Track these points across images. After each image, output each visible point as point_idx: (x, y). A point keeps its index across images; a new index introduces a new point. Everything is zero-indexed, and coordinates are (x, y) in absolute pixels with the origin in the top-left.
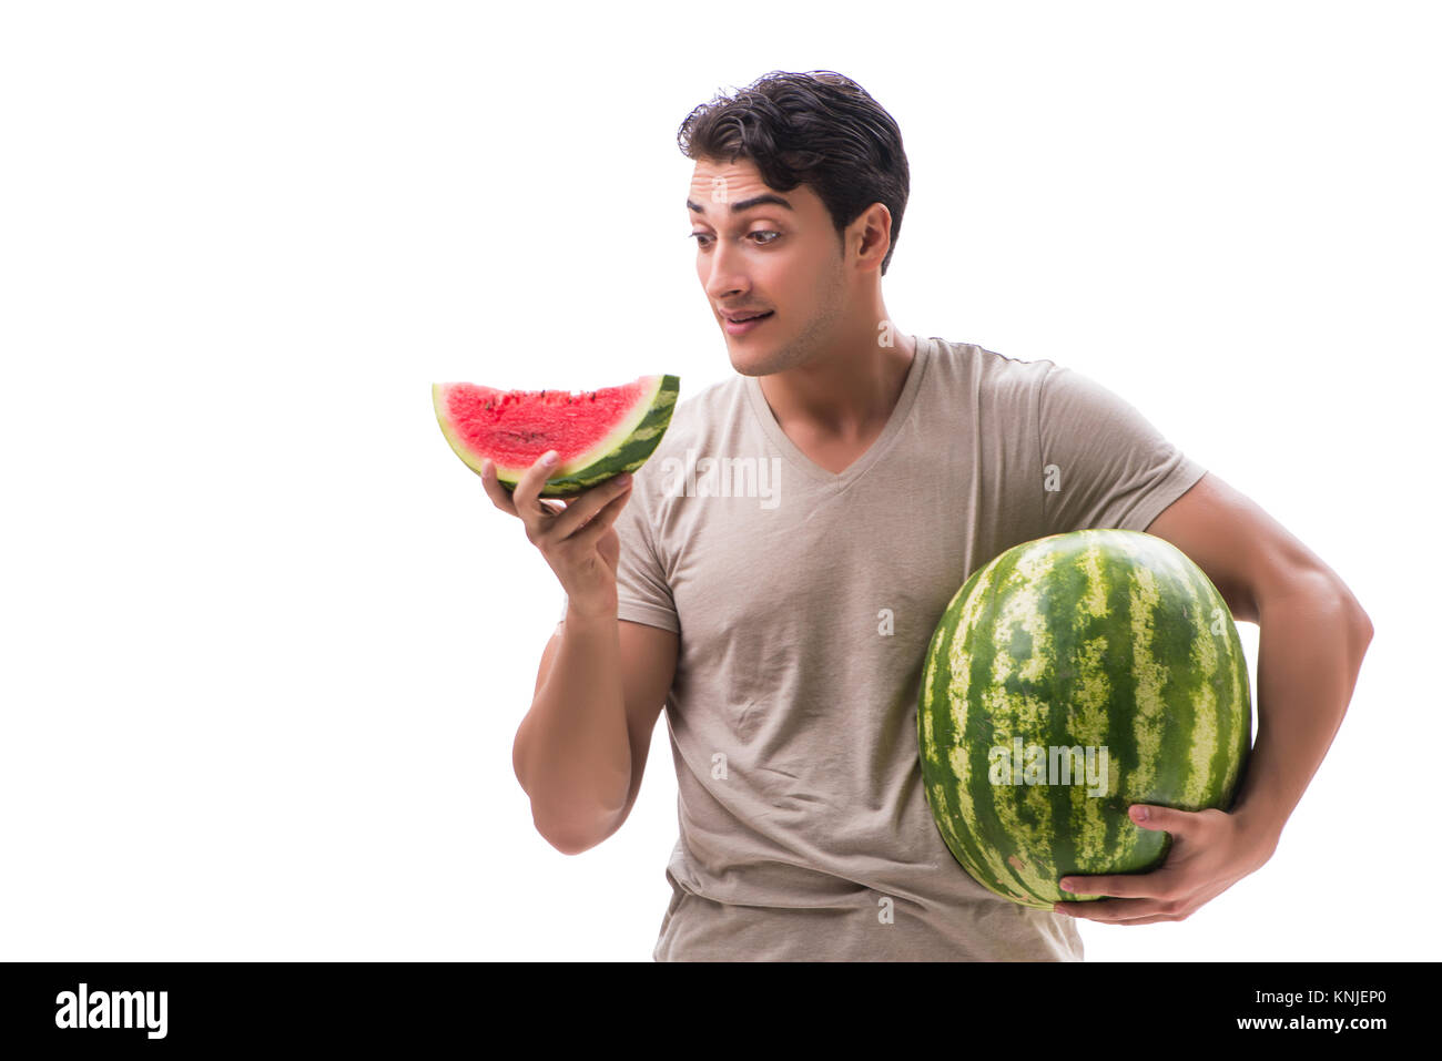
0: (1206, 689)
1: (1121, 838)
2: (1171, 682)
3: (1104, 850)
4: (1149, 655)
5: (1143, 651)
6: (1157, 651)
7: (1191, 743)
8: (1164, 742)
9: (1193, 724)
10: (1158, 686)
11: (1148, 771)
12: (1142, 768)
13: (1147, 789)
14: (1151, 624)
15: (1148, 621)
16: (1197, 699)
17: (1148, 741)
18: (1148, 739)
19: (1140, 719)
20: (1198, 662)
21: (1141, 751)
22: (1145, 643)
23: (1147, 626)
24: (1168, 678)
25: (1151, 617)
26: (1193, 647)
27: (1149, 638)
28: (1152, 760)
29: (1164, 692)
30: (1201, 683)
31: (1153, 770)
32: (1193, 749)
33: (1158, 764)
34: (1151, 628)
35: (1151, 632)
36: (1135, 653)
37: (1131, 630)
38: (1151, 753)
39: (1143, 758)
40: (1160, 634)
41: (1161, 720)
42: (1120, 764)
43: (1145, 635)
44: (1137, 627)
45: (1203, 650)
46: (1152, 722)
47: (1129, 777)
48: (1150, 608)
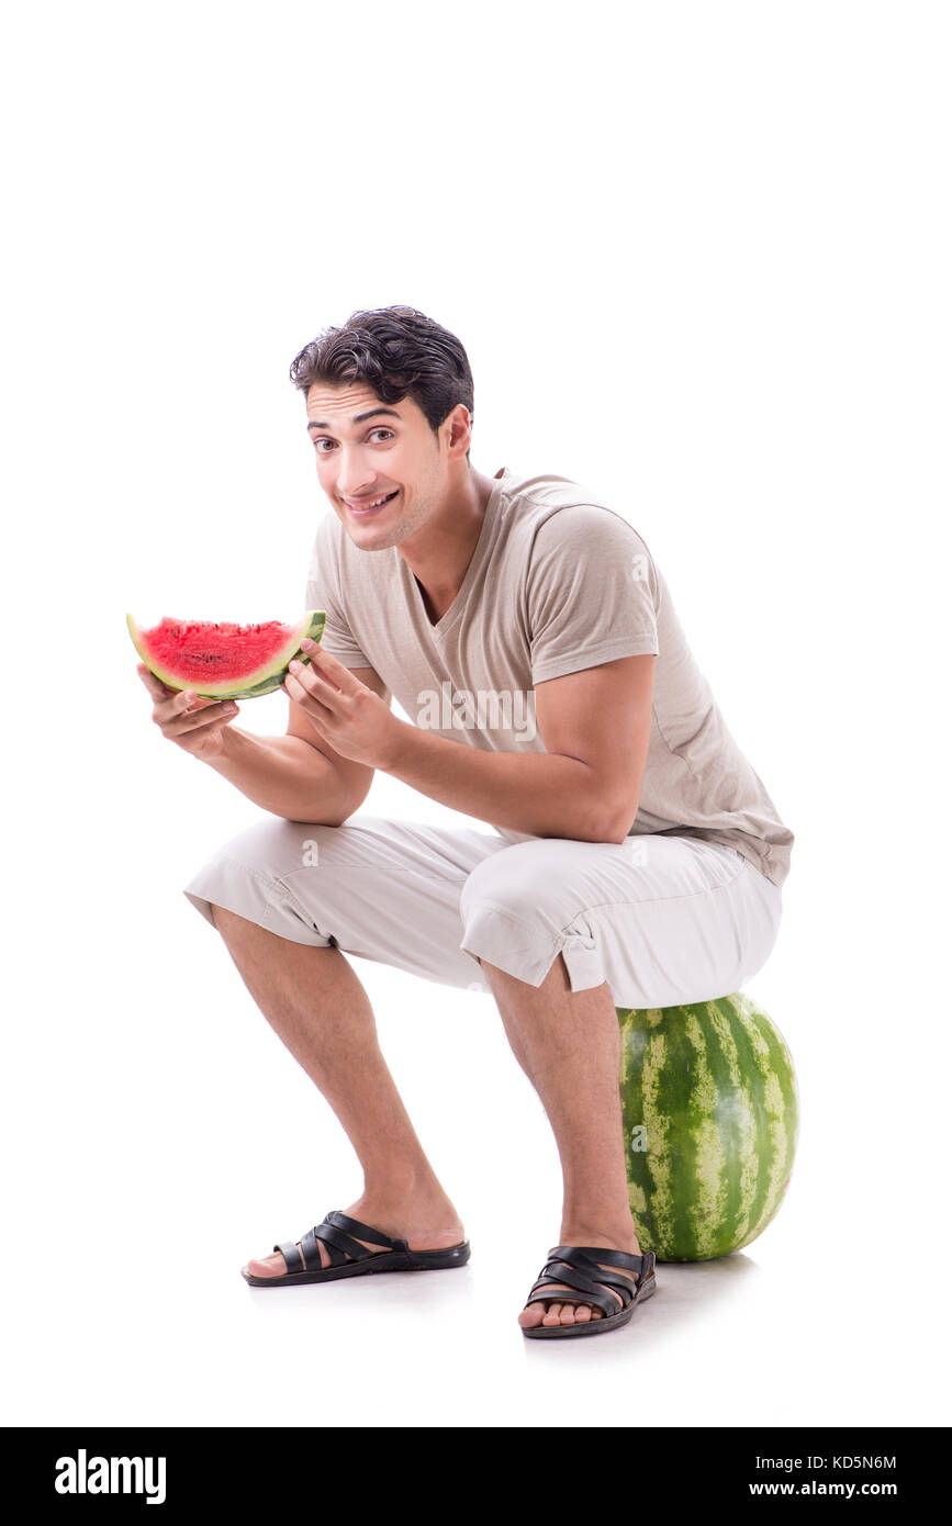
0: (707, 1124)
1: (661, 1236)
2: (672, 1127)
3: (655, 1242)
4: (655, 1109)
5: (650, 1107)
6: (661, 1106)
7: (696, 1166)
8: (673, 1171)
9: (696, 1153)
10: (662, 1132)
11: (665, 1193)
12: (660, 1191)
13: (667, 1205)
14: (657, 1085)
15: (654, 1082)
16: (697, 1134)
17: (660, 1172)
18: (660, 1171)
19: (651, 1157)
20: (697, 1106)
21: (655, 1180)
22: (653, 1101)
23: (653, 1087)
24: (670, 1125)
25: (657, 1078)
26: (692, 1095)
27: (655, 1096)
28: (666, 1185)
29: (667, 1136)
30: (700, 1120)
31: (668, 1191)
32: (698, 1170)
33: (671, 1186)
34: (657, 1088)
35: (656, 1092)
36: (644, 1110)
37: (641, 1092)
38: (664, 1180)
39: (659, 1185)
40: (663, 1092)
41: (668, 1156)
42: (644, 1190)
43: (652, 1094)
44: (646, 1089)
45: (703, 1093)
46: (661, 1159)
47: (652, 1198)
48: (656, 1071)
